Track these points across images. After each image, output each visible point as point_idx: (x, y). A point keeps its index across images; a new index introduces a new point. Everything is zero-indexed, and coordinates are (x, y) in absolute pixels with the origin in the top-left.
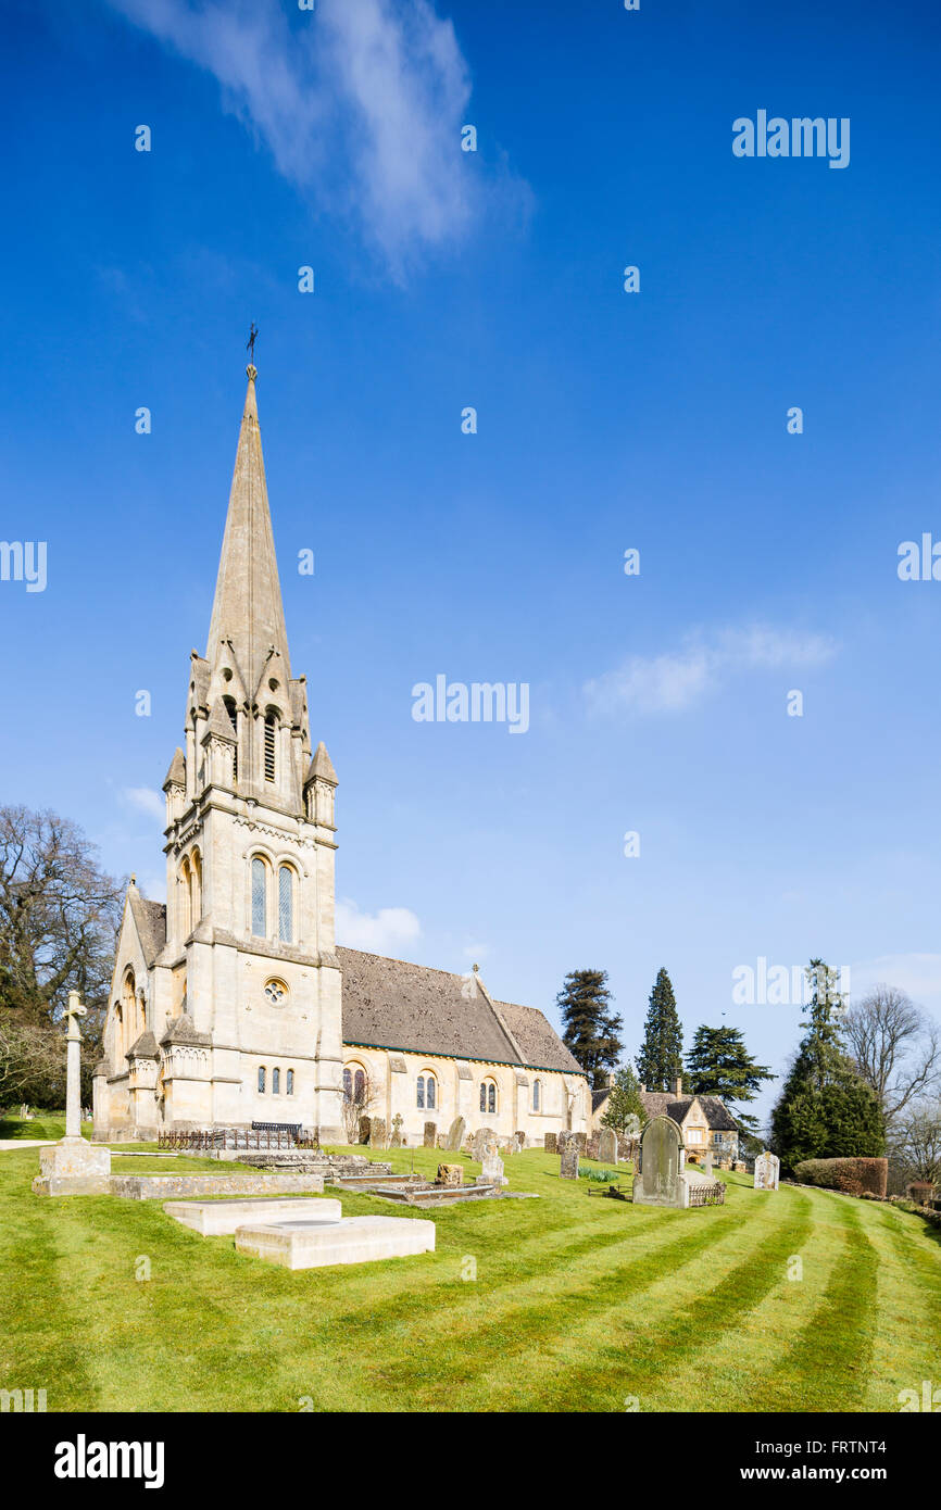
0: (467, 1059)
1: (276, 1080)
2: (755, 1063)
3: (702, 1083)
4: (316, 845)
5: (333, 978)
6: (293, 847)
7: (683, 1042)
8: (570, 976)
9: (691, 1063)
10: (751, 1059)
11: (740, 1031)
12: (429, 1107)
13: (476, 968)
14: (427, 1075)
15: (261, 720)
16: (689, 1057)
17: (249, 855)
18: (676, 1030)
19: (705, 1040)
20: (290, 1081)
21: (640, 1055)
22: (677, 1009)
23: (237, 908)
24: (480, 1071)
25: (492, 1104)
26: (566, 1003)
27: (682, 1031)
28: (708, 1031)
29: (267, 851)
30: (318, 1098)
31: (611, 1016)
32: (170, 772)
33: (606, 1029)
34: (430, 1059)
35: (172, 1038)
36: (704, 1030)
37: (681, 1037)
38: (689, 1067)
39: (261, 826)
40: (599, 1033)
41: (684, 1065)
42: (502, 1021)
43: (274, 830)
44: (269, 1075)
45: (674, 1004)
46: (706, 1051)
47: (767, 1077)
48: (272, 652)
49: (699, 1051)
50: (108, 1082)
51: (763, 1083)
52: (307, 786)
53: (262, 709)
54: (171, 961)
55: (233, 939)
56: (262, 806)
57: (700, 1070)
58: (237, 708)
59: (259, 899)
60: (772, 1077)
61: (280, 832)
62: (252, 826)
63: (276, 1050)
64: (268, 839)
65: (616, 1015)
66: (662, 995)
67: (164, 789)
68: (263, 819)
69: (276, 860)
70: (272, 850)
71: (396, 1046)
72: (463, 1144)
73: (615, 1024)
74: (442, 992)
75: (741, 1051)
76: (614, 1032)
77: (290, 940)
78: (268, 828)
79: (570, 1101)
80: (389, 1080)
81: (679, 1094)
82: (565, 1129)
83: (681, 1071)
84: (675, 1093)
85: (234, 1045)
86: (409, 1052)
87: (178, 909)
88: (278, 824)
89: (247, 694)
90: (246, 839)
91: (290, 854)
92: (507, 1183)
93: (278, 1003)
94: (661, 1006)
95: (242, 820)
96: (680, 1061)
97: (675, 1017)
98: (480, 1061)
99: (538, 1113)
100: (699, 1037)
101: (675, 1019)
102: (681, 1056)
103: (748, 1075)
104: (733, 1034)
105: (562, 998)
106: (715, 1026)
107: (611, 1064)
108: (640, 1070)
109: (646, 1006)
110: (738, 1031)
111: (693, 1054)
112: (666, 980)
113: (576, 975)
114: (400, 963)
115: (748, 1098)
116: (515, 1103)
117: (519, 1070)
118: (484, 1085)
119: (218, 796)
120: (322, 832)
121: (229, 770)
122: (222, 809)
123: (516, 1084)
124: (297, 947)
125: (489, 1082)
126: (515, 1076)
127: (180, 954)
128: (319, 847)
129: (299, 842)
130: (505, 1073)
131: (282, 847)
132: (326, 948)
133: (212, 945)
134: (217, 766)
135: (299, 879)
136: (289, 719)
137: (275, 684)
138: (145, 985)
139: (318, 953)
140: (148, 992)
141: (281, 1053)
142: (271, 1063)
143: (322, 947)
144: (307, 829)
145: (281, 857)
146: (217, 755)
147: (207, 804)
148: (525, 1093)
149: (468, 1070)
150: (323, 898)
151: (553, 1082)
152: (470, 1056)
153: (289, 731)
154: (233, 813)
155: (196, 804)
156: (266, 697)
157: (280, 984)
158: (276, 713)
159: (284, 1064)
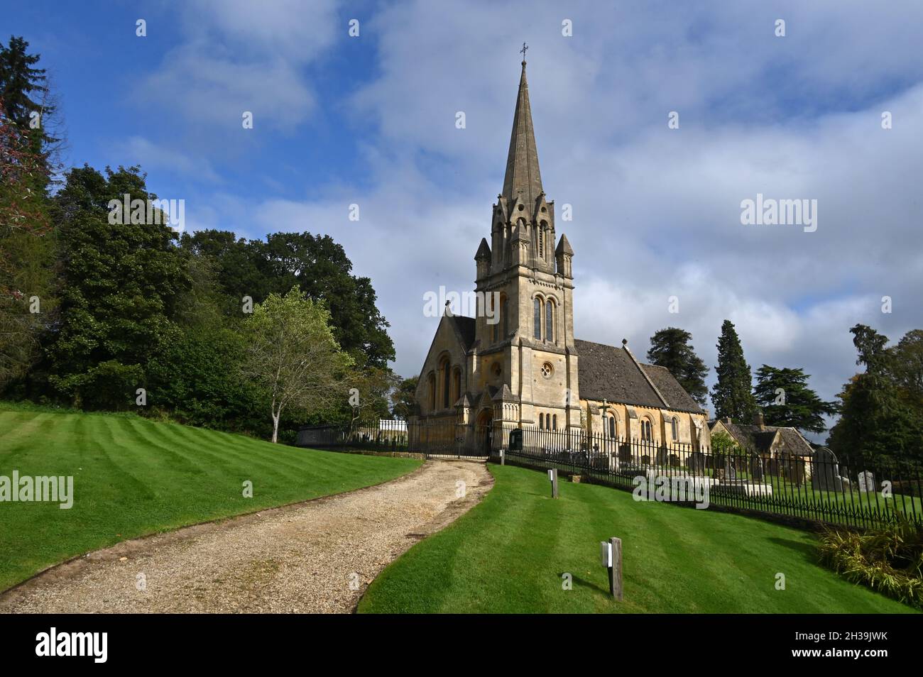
0: (632, 404)
1: (548, 421)
6: (552, 290)
12: (612, 437)
13: (624, 342)
14: (609, 416)
15: (539, 229)
17: (534, 297)
20: (554, 421)
23: (528, 326)
25: (648, 435)
29: (542, 294)
34: (611, 405)
39: (539, 281)
42: (648, 378)
43: (545, 283)
44: (545, 419)
45: (741, 352)
48: (542, 194)
52: (556, 256)
55: (529, 343)
56: (540, 271)
59: (537, 320)
61: (548, 284)
62: (536, 282)
63: (548, 403)
64: (542, 288)
68: (540, 277)
69: (546, 299)
70: (544, 293)
71: (593, 397)
77: (551, 340)
78: (542, 282)
81: (762, 426)
85: (530, 401)
86: (599, 401)
88: (546, 279)
90: (533, 289)
91: (552, 294)
93: (547, 376)
95: (532, 280)
98: (640, 405)
116: (663, 434)
117: (664, 412)
118: (643, 422)
119: (522, 270)
120: (567, 281)
121: (525, 255)
122: (524, 275)
123: (663, 421)
124: (556, 343)
125: (646, 420)
126: (662, 416)
127: (487, 348)
128: (565, 289)
129: (556, 288)
130: (656, 414)
131: (548, 291)
132: (571, 344)
133: (520, 347)
134: (521, 254)
135: (555, 307)
136: (550, 225)
137: (544, 210)
138: (462, 364)
139: (566, 347)
140: (464, 369)
141: (550, 405)
142: (545, 411)
143: (568, 344)
144: (559, 280)
145: (548, 296)
146: (521, 249)
147: (515, 273)
148: (668, 427)
149: (634, 411)
150: (568, 316)
151: (684, 419)
152: (635, 402)
153: (550, 231)
154: (528, 277)
155: (504, 272)
156: (541, 216)
157: (548, 365)
158: (543, 223)
159: (552, 411)
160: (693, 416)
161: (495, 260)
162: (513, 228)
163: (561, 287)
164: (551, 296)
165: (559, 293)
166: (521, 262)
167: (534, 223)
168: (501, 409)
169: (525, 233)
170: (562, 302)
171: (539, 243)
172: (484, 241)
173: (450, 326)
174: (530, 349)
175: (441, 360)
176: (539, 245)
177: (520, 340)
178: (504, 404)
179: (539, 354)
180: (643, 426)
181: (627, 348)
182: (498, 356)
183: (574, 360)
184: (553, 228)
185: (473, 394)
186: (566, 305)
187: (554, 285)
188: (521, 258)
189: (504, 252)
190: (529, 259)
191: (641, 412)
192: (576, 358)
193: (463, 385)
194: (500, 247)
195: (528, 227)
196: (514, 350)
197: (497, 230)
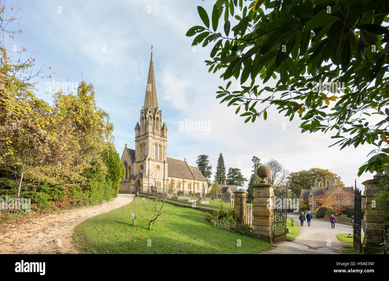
2: (243, 177)
3: (231, 182)
8: (199, 157)
9: (228, 177)
10: (242, 176)
11: (240, 169)
12: (179, 188)
14: (178, 182)
15: (156, 120)
16: (227, 176)
17: (154, 144)
18: (224, 169)
19: (231, 171)
20: (160, 184)
21: (215, 175)
22: (224, 164)
23: (152, 153)
25: (190, 188)
26: (198, 163)
27: (226, 169)
28: (232, 169)
29: (157, 143)
30: (164, 187)
33: (208, 169)
34: (179, 179)
35: (143, 176)
36: (231, 168)
37: (225, 171)
39: (155, 139)
40: (206, 170)
42: (191, 170)
44: (157, 183)
45: (224, 162)
46: (231, 174)
47: (246, 180)
48: (157, 107)
49: (229, 174)
51: (245, 182)
52: (162, 130)
54: (137, 161)
55: (152, 159)
56: (156, 135)
57: (230, 179)
59: (155, 151)
61: (159, 140)
64: (156, 141)
65: (210, 166)
66: (221, 160)
68: (156, 137)
69: (158, 145)
71: (173, 176)
73: (210, 168)
74: (179, 165)
75: (240, 174)
76: (209, 170)
79: (204, 187)
80: (172, 183)
81: (226, 185)
83: (225, 179)
84: (224, 185)
85: (152, 178)
86: (175, 177)
88: (158, 138)
90: (153, 141)
93: (158, 170)
94: (220, 163)
96: (225, 177)
97: (224, 165)
98: (188, 179)
99: (198, 189)
100: (230, 170)
101: (224, 167)
102: (225, 175)
103: (240, 179)
104: (238, 170)
105: (197, 162)
107: (209, 177)
109: (217, 163)
111: (228, 175)
112: (222, 156)
113: (200, 156)
114: (171, 159)
115: (242, 186)
116: (194, 188)
117: (195, 181)
118: (188, 184)
119: (150, 134)
120: (165, 139)
121: (151, 129)
122: (150, 136)
123: (194, 183)
124: (161, 160)
126: (194, 182)
127: (139, 160)
128: (164, 141)
129: (161, 141)
130: (192, 181)
131: (159, 142)
132: (166, 160)
133: (149, 160)
134: (149, 129)
135: (161, 147)
136: (160, 119)
137: (158, 113)
138: (131, 165)
139: (164, 161)
140: (132, 167)
141: (158, 179)
142: (157, 181)
143: (165, 160)
144: (162, 138)
145: (159, 144)
146: (149, 127)
147: (147, 135)
148: (196, 185)
149: (186, 181)
150: (165, 151)
151: (201, 183)
152: (186, 178)
153: (160, 121)
154: (152, 137)
155: (144, 135)
156: (156, 116)
157: (158, 167)
158: (158, 118)
159: (159, 181)
160: (204, 182)
161: (141, 130)
162: (147, 119)
163: (163, 141)
164: (160, 144)
165: (162, 143)
166: (149, 132)
167: (154, 117)
168: (143, 180)
169: (151, 122)
170: (163, 146)
171: (156, 125)
172: (138, 123)
173: (127, 153)
174: (152, 161)
175: (124, 164)
176: (156, 126)
177: (149, 158)
178: (143, 178)
179: (155, 163)
180: (188, 186)
181: (186, 161)
182: (142, 163)
183: (166, 165)
184: (161, 120)
185: (134, 175)
186: (165, 147)
187: (161, 140)
188: (149, 130)
189: (144, 128)
190: (152, 131)
191: (188, 181)
192: (167, 164)
193: (131, 172)
194: (143, 126)
195: (152, 119)
196: (147, 161)
197: (142, 119)
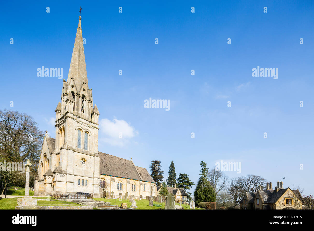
0: (129, 179)
1: (83, 182)
2: (191, 182)
3: (180, 186)
4: (94, 128)
5: (97, 159)
6: (88, 128)
7: (176, 177)
8: (152, 161)
9: (178, 181)
10: (190, 181)
11: (188, 175)
12: (120, 189)
13: (131, 159)
14: (120, 182)
15: (81, 98)
16: (178, 180)
17: (77, 129)
18: (175, 174)
19: (181, 176)
20: (86, 183)
21: (167, 179)
22: (175, 170)
23: (74, 141)
24: (132, 182)
25: (135, 189)
26: (151, 167)
27: (176, 174)
28: (181, 175)
29: (82, 128)
30: (93, 187)
31: (161, 171)
32: (57, 107)
33: (160, 173)
34: (120, 179)
35: (56, 171)
36: (180, 174)
37: (176, 176)
38: (178, 182)
39: (80, 122)
40: (159, 174)
41: (176, 182)
42: (137, 171)
43: (83, 124)
44: (81, 181)
45: (174, 169)
46: (181, 179)
47: (193, 185)
48: (84, 83)
49: (179, 179)
50: (39, 181)
51: (192, 186)
52: (92, 114)
53: (81, 95)
54: (56, 153)
55: (73, 148)
56: (81, 118)
57: (180, 183)
58: (75, 94)
59: (79, 139)
60: (194, 185)
61: (85, 124)
62: (78, 122)
63: (83, 175)
64: (82, 126)
66: (172, 167)
67: (55, 111)
68: (81, 121)
69: (84, 131)
70: (83, 128)
71: (113, 175)
72: (128, 198)
73: (162, 172)
74: (124, 164)
75: (188, 179)
76: (162, 174)
77: (87, 149)
78: (82, 123)
79: (152, 189)
80: (111, 183)
81: (175, 188)
82: (151, 195)
83: (176, 183)
84: (174, 187)
85: (72, 173)
86: (116, 177)
87: (58, 140)
88: (84, 122)
89: (77, 92)
90: (76, 125)
91: (87, 130)
92: (137, 207)
93: (84, 164)
94: (172, 169)
95: (75, 121)
98: (132, 179)
99: (145, 191)
100: (179, 176)
101: (175, 172)
102: (176, 180)
103: (189, 184)
104: (186, 175)
105: (151, 166)
106: (183, 174)
107: (161, 181)
108: (167, 182)
109: (169, 169)
110: (187, 175)
111: (178, 179)
112: (173, 163)
113: (154, 161)
114: (114, 156)
115: (189, 189)
116: (140, 189)
118: (133, 185)
119: (70, 115)
120: (95, 125)
121: (72, 109)
122: (71, 118)
123: (140, 185)
124: (89, 151)
125: (134, 184)
130: (138, 182)
131: (85, 128)
133: (67, 150)
135: (90, 136)
136: (87, 98)
138: (49, 158)
140: (50, 160)
141: (84, 176)
142: (82, 178)
143: (95, 152)
144: (91, 124)
146: (70, 105)
148: (142, 187)
149: (129, 181)
151: (148, 185)
152: (130, 178)
153: (87, 101)
154: (73, 119)
156: (83, 93)
157: (84, 159)
158: (84, 96)
159: (85, 179)
160: (152, 184)
161: (62, 111)
163: (92, 127)
165: (91, 130)
166: (69, 111)
167: (78, 95)
169: (72, 98)
170: (93, 134)
173: (46, 142)
177: (67, 147)
179: (79, 154)
181: (132, 161)
186: (95, 135)
187: (89, 126)
188: (69, 109)
190: (75, 111)
195: (76, 96)
196: (64, 150)
